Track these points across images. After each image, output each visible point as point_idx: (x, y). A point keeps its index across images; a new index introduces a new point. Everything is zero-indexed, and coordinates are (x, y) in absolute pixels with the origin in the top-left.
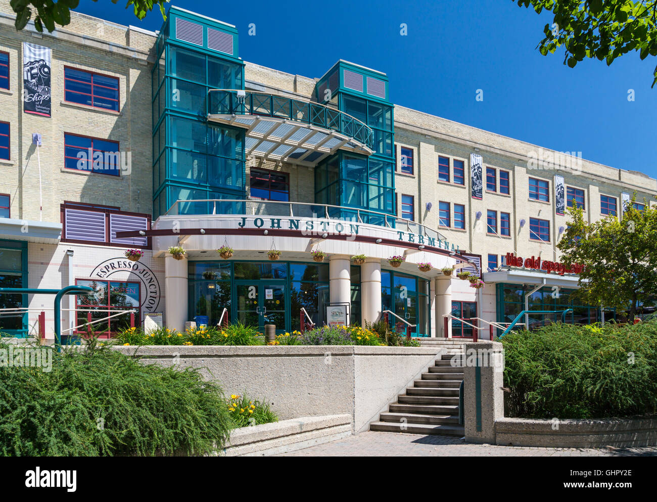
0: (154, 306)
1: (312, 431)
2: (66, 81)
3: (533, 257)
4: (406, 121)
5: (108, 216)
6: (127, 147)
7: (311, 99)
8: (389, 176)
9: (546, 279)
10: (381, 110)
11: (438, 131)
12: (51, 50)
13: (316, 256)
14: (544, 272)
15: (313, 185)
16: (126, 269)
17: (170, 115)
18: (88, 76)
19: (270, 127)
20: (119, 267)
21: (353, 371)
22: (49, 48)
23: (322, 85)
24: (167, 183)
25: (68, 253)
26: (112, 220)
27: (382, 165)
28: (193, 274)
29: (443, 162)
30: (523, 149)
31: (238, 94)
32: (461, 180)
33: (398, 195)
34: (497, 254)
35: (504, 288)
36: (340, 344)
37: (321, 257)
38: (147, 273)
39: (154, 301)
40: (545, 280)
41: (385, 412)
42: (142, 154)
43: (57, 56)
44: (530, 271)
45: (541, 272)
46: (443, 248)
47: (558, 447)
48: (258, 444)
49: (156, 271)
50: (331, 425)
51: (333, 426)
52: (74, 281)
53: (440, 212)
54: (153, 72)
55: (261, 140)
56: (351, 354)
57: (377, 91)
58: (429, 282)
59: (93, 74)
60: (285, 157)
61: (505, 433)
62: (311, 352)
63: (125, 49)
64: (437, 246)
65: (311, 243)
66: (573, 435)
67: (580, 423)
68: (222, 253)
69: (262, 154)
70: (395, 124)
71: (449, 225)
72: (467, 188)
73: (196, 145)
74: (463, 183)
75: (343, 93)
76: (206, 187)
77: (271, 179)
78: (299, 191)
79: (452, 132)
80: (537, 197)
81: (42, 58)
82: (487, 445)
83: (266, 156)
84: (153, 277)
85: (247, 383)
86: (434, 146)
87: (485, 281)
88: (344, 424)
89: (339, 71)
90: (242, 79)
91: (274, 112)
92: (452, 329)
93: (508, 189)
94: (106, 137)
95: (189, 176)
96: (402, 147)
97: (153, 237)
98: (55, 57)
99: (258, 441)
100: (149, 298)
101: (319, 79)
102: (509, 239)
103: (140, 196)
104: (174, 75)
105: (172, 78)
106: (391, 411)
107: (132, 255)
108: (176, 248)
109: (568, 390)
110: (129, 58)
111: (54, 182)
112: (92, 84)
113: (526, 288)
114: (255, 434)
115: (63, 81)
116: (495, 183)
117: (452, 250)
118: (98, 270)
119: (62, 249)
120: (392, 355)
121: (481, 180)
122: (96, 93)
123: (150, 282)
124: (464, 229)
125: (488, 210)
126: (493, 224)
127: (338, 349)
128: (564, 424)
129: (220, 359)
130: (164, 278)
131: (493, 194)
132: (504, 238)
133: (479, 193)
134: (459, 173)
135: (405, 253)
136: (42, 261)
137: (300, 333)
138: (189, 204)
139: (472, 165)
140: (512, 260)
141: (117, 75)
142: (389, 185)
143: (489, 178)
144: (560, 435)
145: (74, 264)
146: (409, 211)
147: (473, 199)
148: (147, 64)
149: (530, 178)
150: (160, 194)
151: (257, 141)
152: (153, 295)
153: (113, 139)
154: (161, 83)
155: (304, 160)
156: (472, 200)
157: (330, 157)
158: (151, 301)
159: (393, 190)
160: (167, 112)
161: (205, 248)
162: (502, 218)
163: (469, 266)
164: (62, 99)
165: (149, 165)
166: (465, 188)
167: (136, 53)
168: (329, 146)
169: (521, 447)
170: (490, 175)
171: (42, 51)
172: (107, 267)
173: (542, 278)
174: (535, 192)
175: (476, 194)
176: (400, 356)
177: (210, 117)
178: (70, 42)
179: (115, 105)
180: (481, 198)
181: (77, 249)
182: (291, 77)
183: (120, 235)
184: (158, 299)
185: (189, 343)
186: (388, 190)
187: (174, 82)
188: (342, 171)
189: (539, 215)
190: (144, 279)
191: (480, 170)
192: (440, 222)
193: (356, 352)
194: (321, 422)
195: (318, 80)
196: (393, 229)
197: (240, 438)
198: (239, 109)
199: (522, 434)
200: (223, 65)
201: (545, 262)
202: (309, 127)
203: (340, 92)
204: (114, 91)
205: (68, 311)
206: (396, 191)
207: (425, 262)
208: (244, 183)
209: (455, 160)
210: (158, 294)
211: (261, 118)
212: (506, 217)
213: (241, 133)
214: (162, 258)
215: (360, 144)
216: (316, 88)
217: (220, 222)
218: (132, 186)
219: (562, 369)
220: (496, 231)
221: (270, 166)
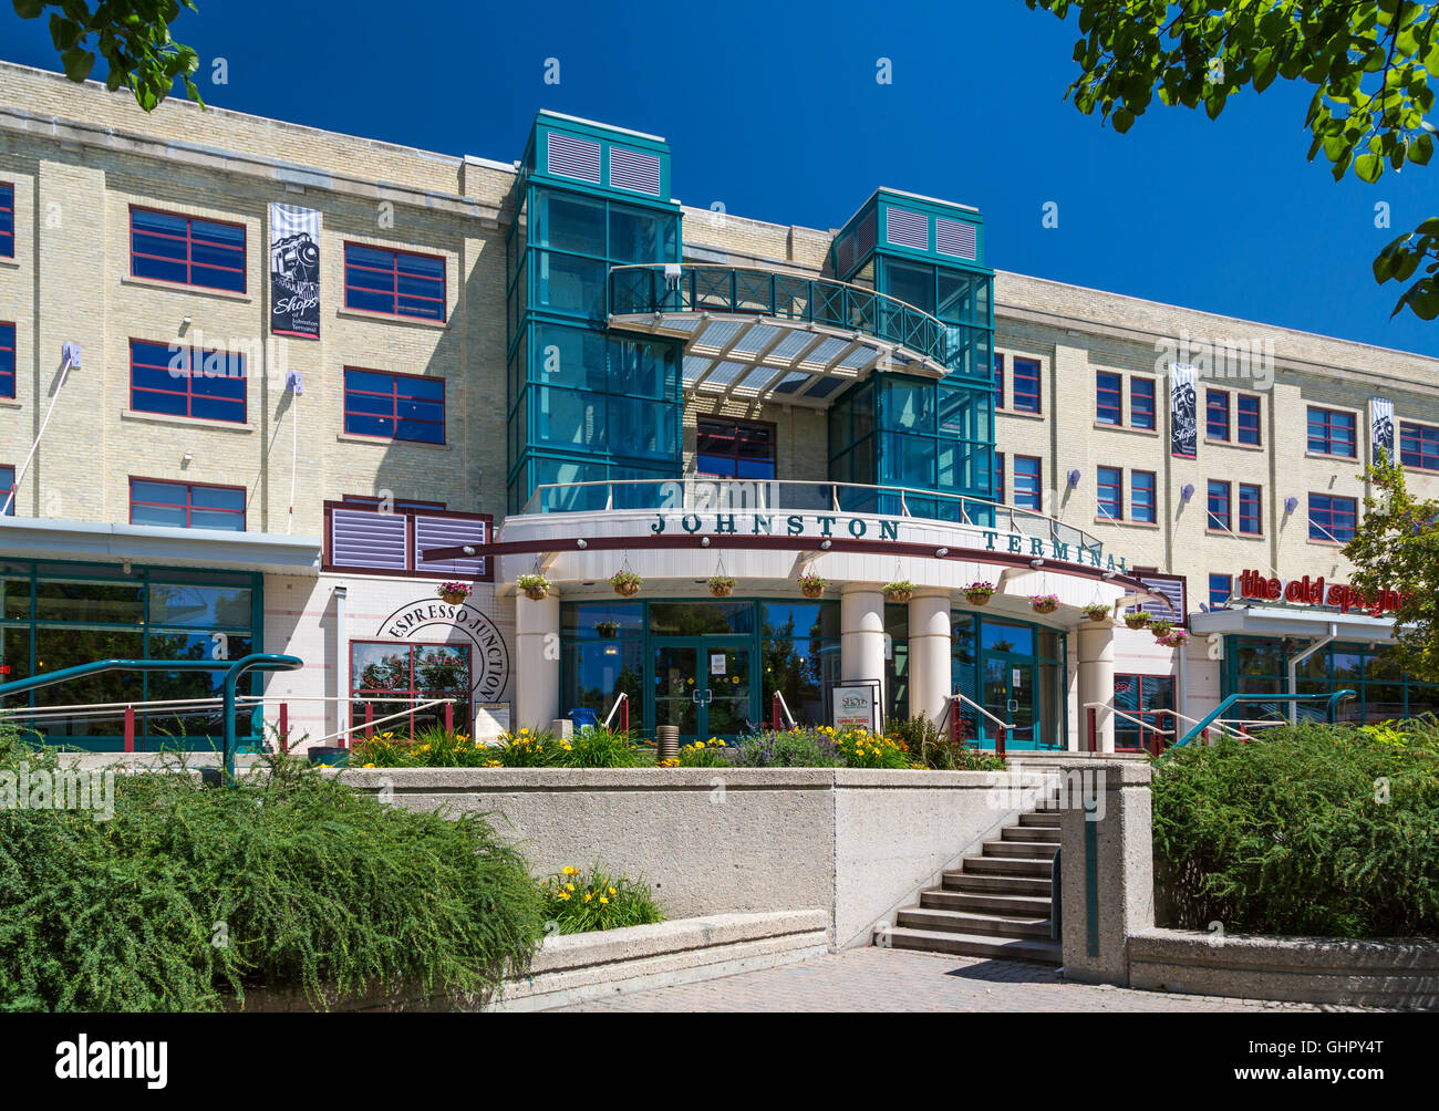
0: (497, 690)
1: (733, 943)
2: (348, 270)
3: (1306, 578)
4: (1025, 304)
5: (411, 520)
6: (460, 388)
7: (823, 273)
8: (982, 419)
9: (1338, 624)
10: (967, 285)
11: (1098, 319)
12: (320, 214)
13: (807, 586)
14: (1334, 611)
15: (825, 446)
16: (445, 620)
17: (536, 321)
18: (387, 259)
19: (733, 333)
20: (432, 616)
21: (833, 823)
22: (318, 210)
23: (845, 240)
24: (529, 453)
25: (337, 593)
26: (419, 528)
27: (967, 398)
28: (572, 628)
29: (1108, 386)
30: (1294, 346)
31: (667, 272)
32: (1146, 418)
33: (1006, 457)
34: (1229, 573)
35: (1240, 645)
36: (811, 765)
37: (818, 587)
38: (484, 626)
39: (496, 679)
40: (1335, 627)
41: (912, 907)
42: (486, 399)
43: (331, 224)
44: (1301, 608)
45: (1325, 609)
46: (1087, 562)
47: (1270, 1000)
48: (605, 968)
49: (502, 623)
50: (776, 933)
51: (784, 935)
52: (348, 646)
53: (1099, 489)
54: (508, 242)
55: (716, 361)
56: (829, 787)
57: (957, 245)
58: (1064, 636)
59: (396, 253)
60: (767, 390)
61: (1149, 963)
62: (740, 782)
63: (456, 201)
64: (1073, 559)
65: (801, 559)
66: (1307, 974)
67: (1326, 947)
68: (619, 585)
69: (720, 387)
70: (997, 311)
71: (1119, 516)
72: (1162, 436)
73: (590, 378)
74: (1152, 426)
75: (884, 255)
76: (604, 457)
77: (739, 436)
78: (796, 456)
79: (1129, 319)
80: (1327, 447)
81: (304, 230)
82: (1109, 987)
83: (729, 390)
84: (496, 635)
85: (604, 844)
86: (1086, 352)
87: (1194, 630)
88: (809, 931)
89: (877, 212)
90: (677, 243)
91: (739, 303)
92: (1116, 733)
93: (1258, 434)
94: (421, 371)
95: (578, 439)
96: (1016, 358)
97: (496, 557)
98: (327, 226)
99: (607, 963)
100: (486, 675)
101: (839, 231)
102: (1259, 540)
103: (483, 481)
104: (545, 244)
105: (539, 251)
106: (923, 905)
107: (451, 594)
108: (530, 577)
109: (1301, 871)
110: (464, 218)
111: (324, 462)
112: (396, 273)
113: (1289, 646)
114: (600, 947)
115: (342, 270)
116: (1228, 422)
117: (1109, 567)
118: (392, 623)
119: (326, 583)
120: (928, 787)
121: (1194, 417)
122: (402, 288)
123: (489, 644)
124: (1155, 522)
125: (1210, 481)
126: (1222, 510)
127: (800, 775)
128: (1287, 949)
129: (551, 796)
130: (515, 636)
131: (1221, 446)
132: (1248, 539)
133: (1188, 445)
134: (1142, 405)
135: (1004, 576)
136: (289, 609)
137: (722, 742)
138: (577, 491)
139: (1174, 387)
140: (1258, 587)
141: (442, 252)
142: (982, 437)
143: (1212, 413)
144: (1278, 972)
145: (348, 612)
146: (1030, 490)
147: (1176, 459)
148: (496, 227)
149: (1310, 408)
150: (518, 474)
151: (707, 363)
152: (494, 668)
153: (433, 374)
154: (520, 261)
155: (806, 394)
156: (1173, 460)
157: (857, 386)
158: (491, 681)
159: (990, 446)
160: (529, 317)
161: (590, 577)
162: (1243, 496)
163: (1150, 599)
164: (340, 305)
165: (500, 420)
166: (1157, 436)
167: (478, 208)
168: (853, 364)
169: (1183, 996)
170: (1216, 405)
171: (304, 217)
172: (408, 618)
173: (1329, 624)
174: (1322, 437)
175: (1182, 447)
176: (949, 791)
177: (611, 320)
178: (355, 197)
179: (438, 311)
180: (1193, 455)
181: (352, 583)
182: (781, 231)
183: (430, 555)
184: (504, 676)
185: (496, 762)
186: (980, 447)
187: (545, 257)
188: (881, 414)
189: (1330, 487)
190: (479, 639)
191: (1192, 396)
192: (1100, 511)
193: (839, 783)
194: (755, 925)
195: (836, 232)
196: (976, 528)
197: (566, 954)
198: (671, 301)
199: (1188, 967)
200: (640, 218)
201: (1336, 589)
202: (810, 328)
203: (879, 254)
204: (438, 283)
205: (336, 702)
206: (998, 449)
207: (1044, 593)
208: (679, 447)
209: (1133, 378)
210: (505, 668)
211: (712, 317)
212: (1251, 494)
213: (674, 349)
214: (510, 596)
215: (918, 357)
216: (832, 249)
217: (620, 525)
218: (468, 462)
219: (1285, 824)
220: (1229, 527)
221: (739, 411)
